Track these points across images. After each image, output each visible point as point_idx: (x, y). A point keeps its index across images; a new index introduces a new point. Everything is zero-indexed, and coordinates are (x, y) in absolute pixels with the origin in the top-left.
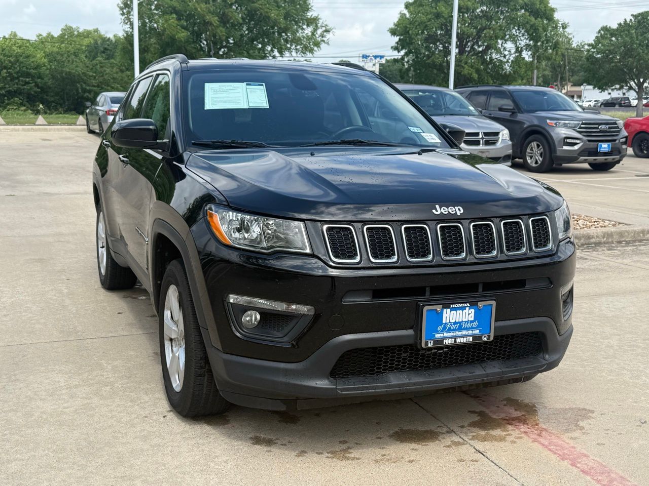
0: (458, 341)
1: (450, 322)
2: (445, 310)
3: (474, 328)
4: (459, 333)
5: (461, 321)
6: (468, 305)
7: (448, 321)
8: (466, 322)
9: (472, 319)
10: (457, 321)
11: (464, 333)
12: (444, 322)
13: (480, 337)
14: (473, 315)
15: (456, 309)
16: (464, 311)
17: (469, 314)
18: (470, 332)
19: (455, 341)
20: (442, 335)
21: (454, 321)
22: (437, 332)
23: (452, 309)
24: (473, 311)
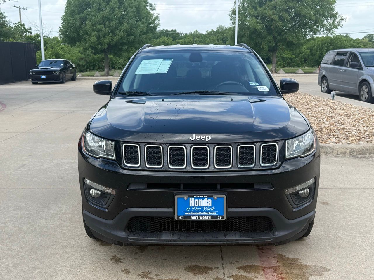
0: (201, 218)
1: (194, 206)
2: (190, 199)
3: (212, 211)
4: (202, 213)
5: (202, 206)
6: (206, 196)
7: (193, 205)
8: (206, 207)
9: (211, 205)
10: (200, 206)
11: (205, 213)
12: (190, 205)
13: (217, 217)
14: (210, 203)
15: (198, 199)
16: (204, 200)
17: (208, 202)
18: (210, 213)
19: (199, 218)
20: (190, 213)
21: (197, 206)
22: (187, 211)
23: (195, 199)
24: (210, 200)
